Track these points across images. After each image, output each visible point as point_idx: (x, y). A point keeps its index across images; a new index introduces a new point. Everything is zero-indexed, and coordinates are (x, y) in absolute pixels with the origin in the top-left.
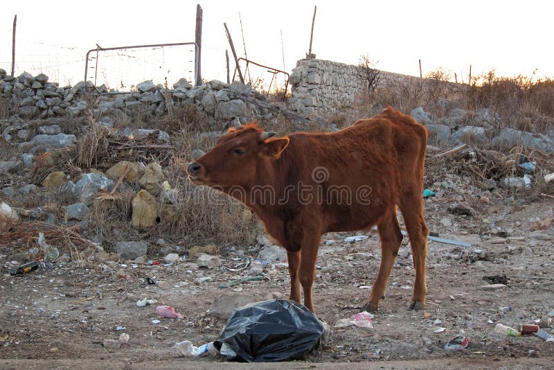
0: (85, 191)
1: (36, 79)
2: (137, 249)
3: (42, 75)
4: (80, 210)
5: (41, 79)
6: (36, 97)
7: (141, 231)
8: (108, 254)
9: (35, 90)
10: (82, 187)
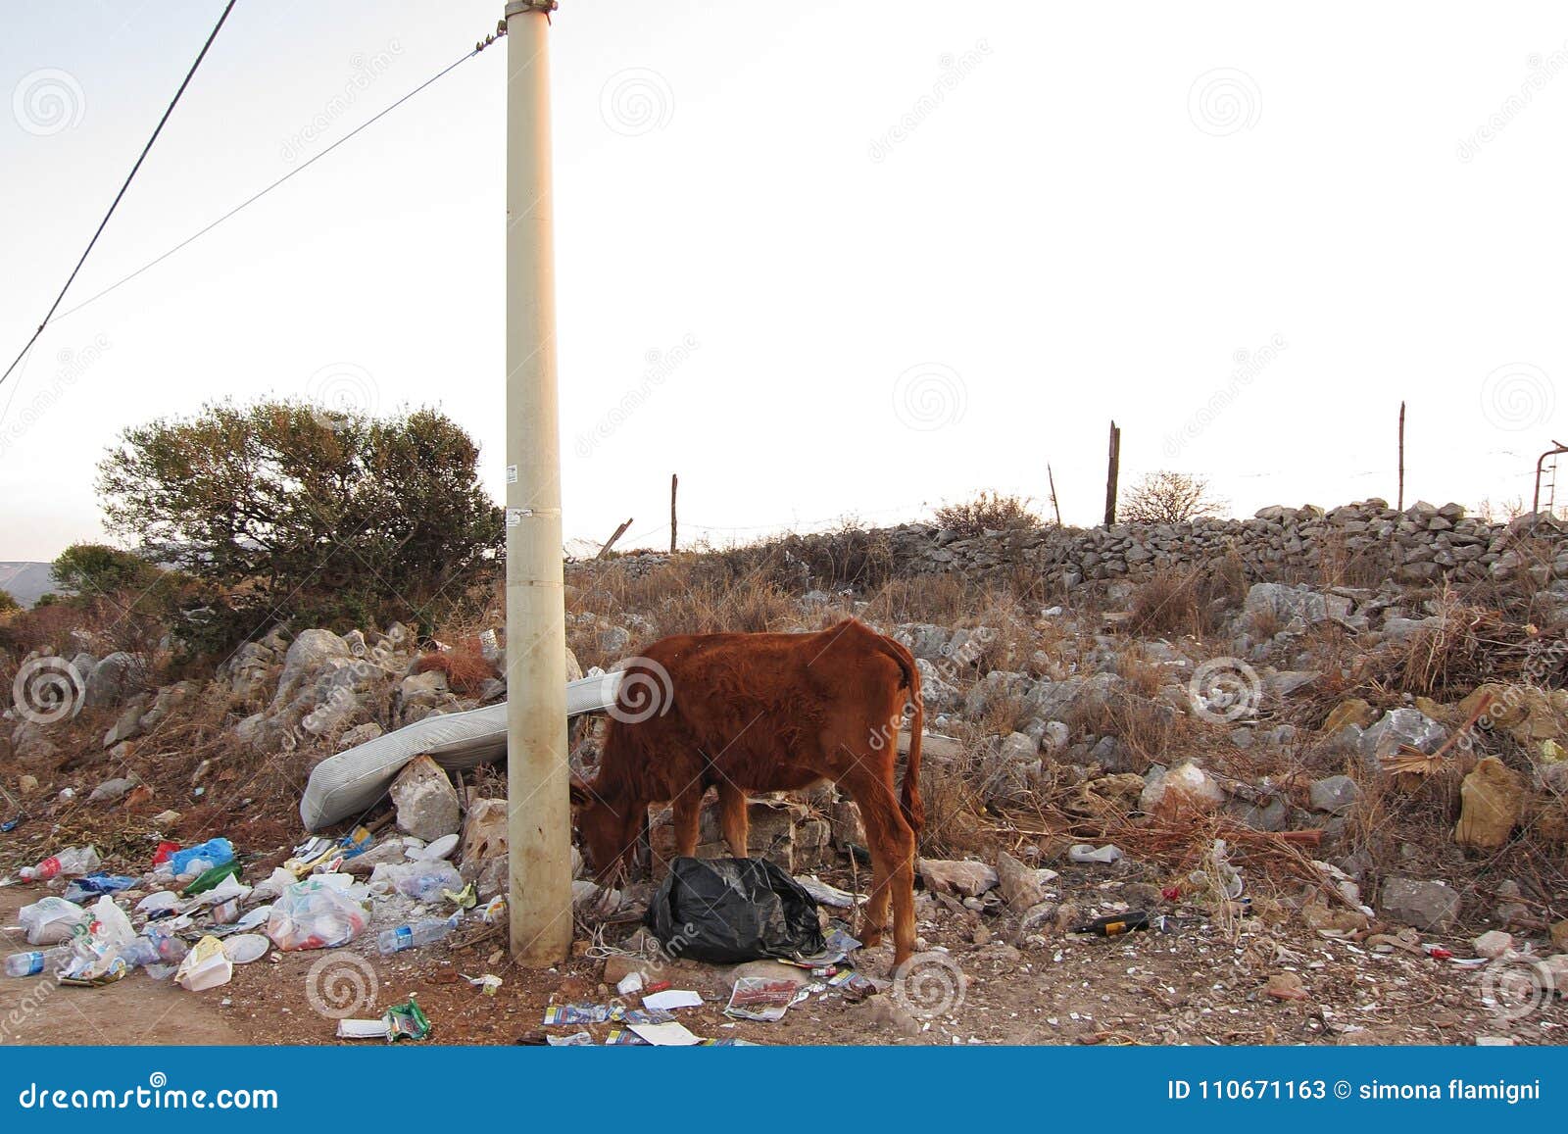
0: (1383, 746)
1: (1440, 514)
2: (1431, 903)
3: (1452, 505)
4: (1338, 792)
5: (1448, 512)
6: (1434, 546)
7: (1471, 854)
8: (1330, 913)
9: (1435, 533)
10: (1377, 737)
